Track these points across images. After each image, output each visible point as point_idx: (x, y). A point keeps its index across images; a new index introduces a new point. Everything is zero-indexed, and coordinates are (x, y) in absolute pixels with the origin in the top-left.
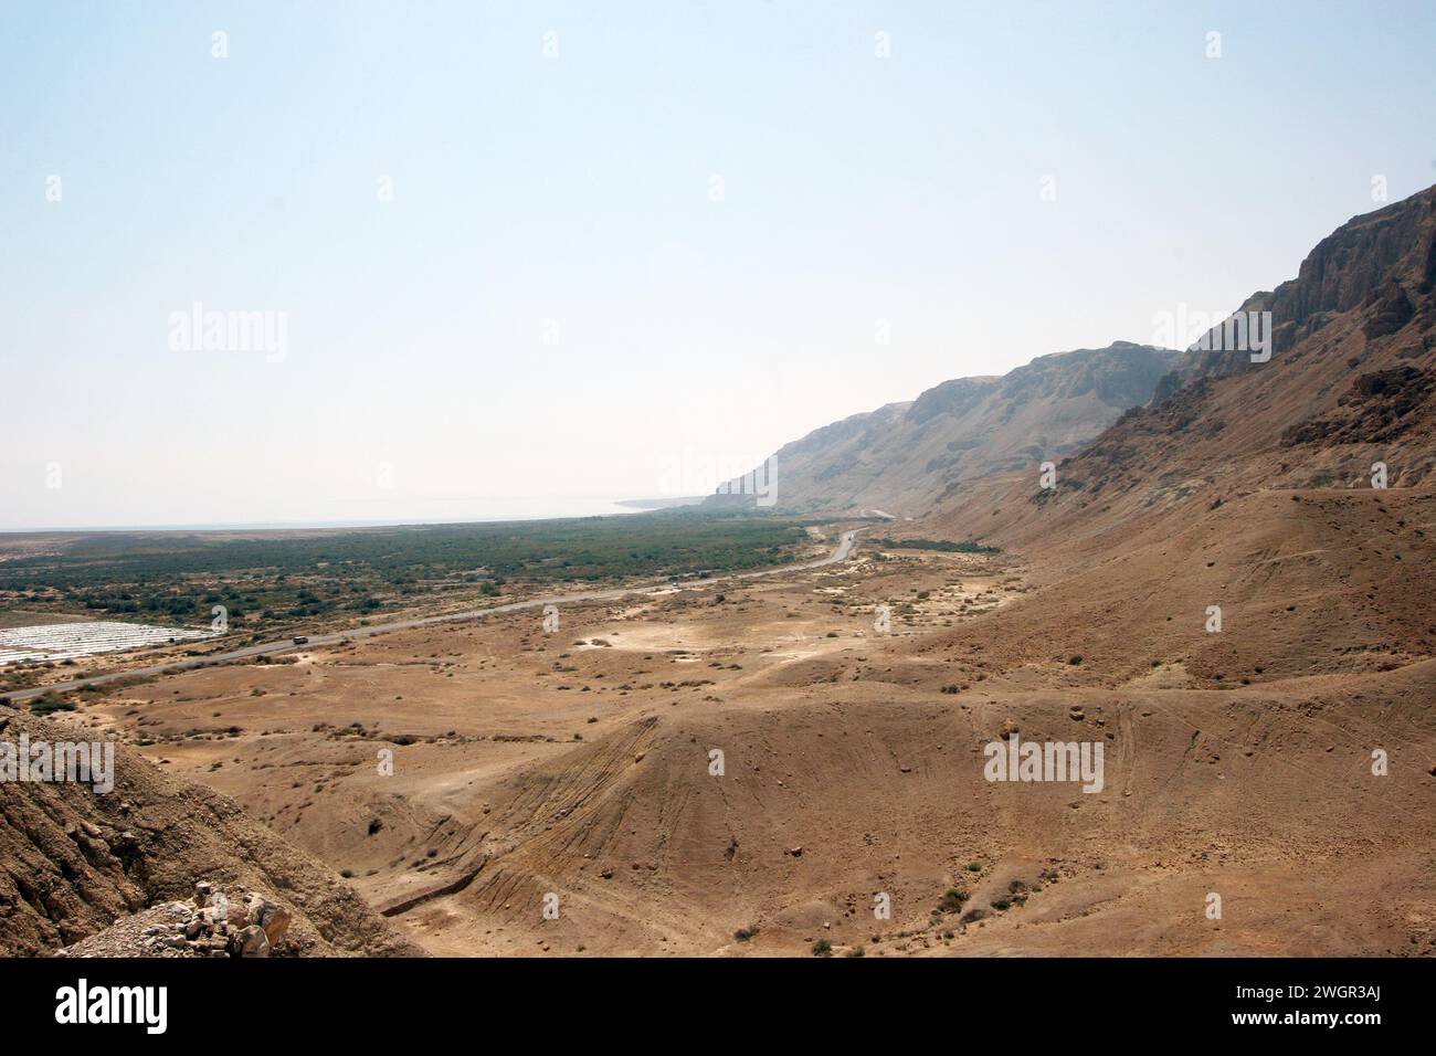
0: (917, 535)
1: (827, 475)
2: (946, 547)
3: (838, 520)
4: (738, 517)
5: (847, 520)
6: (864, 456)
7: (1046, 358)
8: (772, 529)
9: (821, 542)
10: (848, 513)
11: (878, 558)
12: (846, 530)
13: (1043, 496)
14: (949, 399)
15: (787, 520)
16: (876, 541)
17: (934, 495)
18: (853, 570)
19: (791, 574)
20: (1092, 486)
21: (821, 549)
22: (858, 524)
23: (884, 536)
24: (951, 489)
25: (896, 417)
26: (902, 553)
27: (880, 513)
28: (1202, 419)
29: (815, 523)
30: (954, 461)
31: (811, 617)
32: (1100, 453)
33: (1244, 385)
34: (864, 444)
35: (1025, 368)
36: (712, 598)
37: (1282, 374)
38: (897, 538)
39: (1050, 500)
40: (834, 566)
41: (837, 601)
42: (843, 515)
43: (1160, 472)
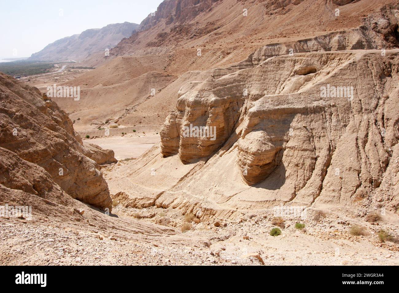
0: (80, 66)
1: (60, 52)
2: (86, 68)
3: (63, 63)
4: (37, 63)
5: (65, 62)
6: (69, 47)
7: (110, 25)
8: (45, 65)
9: (57, 68)
10: (66, 61)
11: (69, 71)
12: (64, 65)
13: (106, 57)
14: (89, 33)
15: (50, 63)
16: (70, 67)
17: (86, 57)
18: (63, 73)
19: (48, 75)
20: (116, 54)
21: (57, 69)
22: (67, 64)
23: (73, 66)
24: (90, 55)
25: (76, 38)
26: (75, 70)
27: (74, 61)
28: (137, 41)
29: (58, 64)
30: (91, 48)
31: (49, 83)
32: (118, 47)
33: (144, 34)
34: (69, 44)
35: (106, 27)
36: (27, 80)
37: (151, 31)
38: (75, 66)
39: (108, 57)
40: (58, 73)
41: (57, 80)
42: (65, 61)
43: (128, 51)
